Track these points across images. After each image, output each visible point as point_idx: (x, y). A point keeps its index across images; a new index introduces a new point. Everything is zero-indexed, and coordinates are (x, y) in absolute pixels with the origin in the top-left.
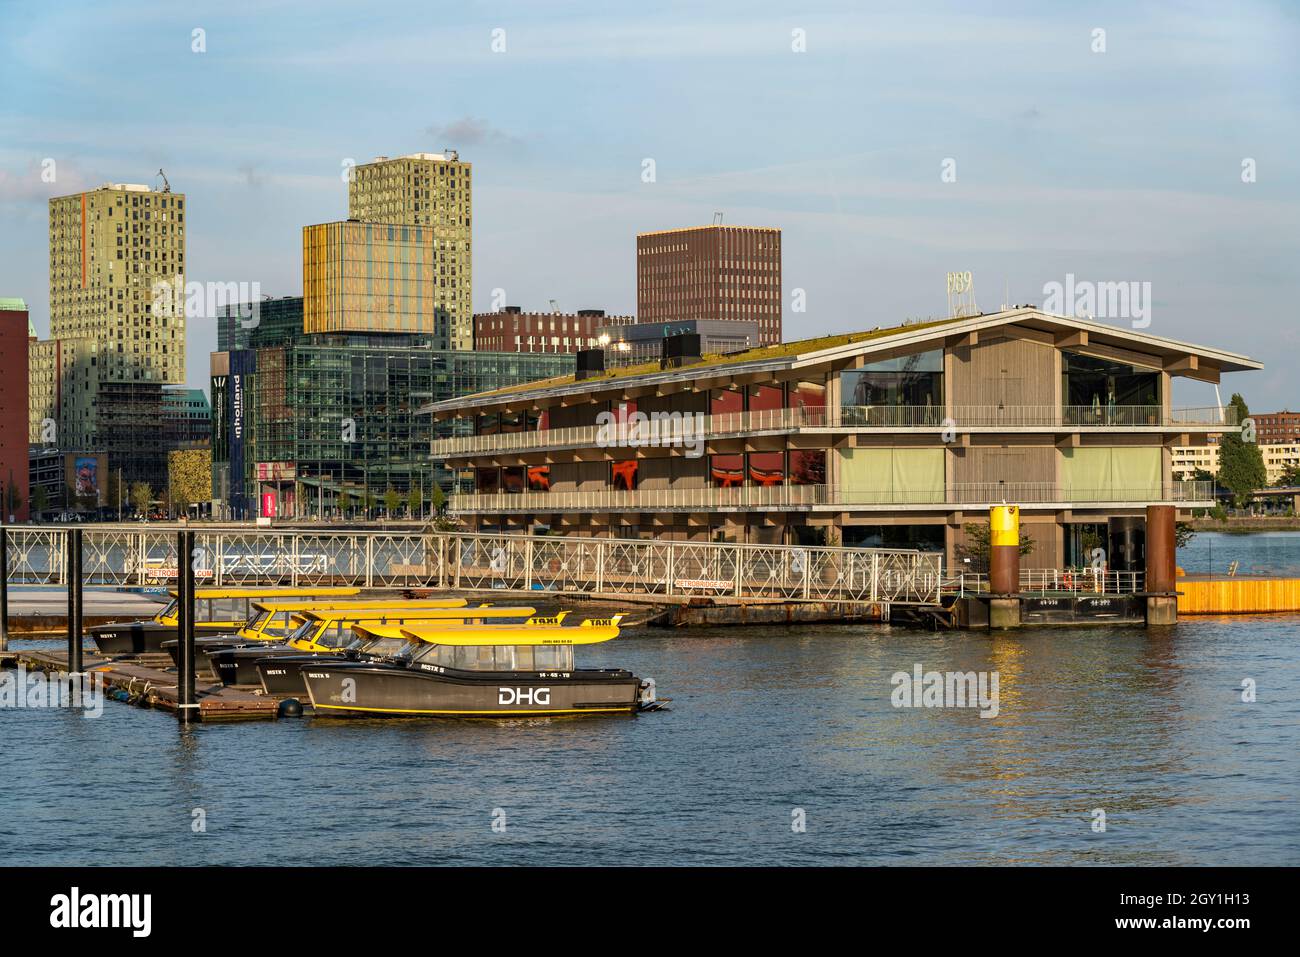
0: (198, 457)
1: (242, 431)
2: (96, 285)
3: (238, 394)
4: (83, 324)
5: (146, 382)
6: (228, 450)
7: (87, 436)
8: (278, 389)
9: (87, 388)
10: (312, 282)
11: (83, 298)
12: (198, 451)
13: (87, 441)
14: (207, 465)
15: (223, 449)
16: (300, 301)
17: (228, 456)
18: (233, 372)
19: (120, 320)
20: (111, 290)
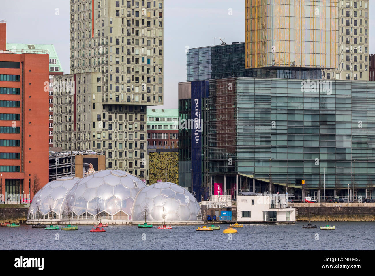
0: (170, 157)
1: (200, 138)
2: (101, 35)
3: (197, 113)
4: (92, 63)
5: (135, 104)
6: (190, 153)
7: (94, 142)
8: (225, 109)
9: (94, 108)
10: (250, 31)
11: (92, 44)
12: (169, 153)
13: (94, 146)
14: (175, 163)
15: (187, 151)
16: (243, 45)
17: (190, 157)
18: (193, 97)
19: (117, 60)
20: (111, 38)
